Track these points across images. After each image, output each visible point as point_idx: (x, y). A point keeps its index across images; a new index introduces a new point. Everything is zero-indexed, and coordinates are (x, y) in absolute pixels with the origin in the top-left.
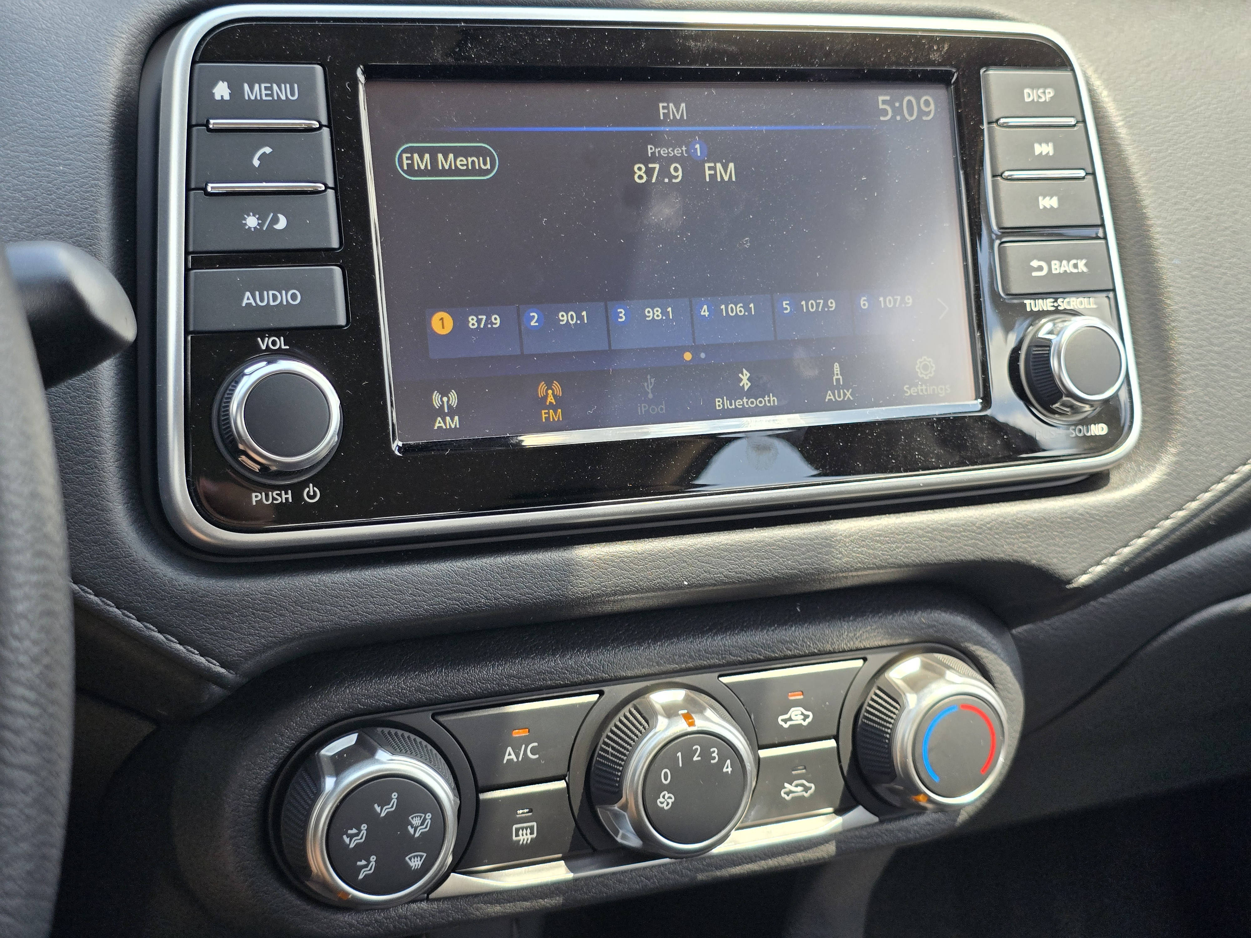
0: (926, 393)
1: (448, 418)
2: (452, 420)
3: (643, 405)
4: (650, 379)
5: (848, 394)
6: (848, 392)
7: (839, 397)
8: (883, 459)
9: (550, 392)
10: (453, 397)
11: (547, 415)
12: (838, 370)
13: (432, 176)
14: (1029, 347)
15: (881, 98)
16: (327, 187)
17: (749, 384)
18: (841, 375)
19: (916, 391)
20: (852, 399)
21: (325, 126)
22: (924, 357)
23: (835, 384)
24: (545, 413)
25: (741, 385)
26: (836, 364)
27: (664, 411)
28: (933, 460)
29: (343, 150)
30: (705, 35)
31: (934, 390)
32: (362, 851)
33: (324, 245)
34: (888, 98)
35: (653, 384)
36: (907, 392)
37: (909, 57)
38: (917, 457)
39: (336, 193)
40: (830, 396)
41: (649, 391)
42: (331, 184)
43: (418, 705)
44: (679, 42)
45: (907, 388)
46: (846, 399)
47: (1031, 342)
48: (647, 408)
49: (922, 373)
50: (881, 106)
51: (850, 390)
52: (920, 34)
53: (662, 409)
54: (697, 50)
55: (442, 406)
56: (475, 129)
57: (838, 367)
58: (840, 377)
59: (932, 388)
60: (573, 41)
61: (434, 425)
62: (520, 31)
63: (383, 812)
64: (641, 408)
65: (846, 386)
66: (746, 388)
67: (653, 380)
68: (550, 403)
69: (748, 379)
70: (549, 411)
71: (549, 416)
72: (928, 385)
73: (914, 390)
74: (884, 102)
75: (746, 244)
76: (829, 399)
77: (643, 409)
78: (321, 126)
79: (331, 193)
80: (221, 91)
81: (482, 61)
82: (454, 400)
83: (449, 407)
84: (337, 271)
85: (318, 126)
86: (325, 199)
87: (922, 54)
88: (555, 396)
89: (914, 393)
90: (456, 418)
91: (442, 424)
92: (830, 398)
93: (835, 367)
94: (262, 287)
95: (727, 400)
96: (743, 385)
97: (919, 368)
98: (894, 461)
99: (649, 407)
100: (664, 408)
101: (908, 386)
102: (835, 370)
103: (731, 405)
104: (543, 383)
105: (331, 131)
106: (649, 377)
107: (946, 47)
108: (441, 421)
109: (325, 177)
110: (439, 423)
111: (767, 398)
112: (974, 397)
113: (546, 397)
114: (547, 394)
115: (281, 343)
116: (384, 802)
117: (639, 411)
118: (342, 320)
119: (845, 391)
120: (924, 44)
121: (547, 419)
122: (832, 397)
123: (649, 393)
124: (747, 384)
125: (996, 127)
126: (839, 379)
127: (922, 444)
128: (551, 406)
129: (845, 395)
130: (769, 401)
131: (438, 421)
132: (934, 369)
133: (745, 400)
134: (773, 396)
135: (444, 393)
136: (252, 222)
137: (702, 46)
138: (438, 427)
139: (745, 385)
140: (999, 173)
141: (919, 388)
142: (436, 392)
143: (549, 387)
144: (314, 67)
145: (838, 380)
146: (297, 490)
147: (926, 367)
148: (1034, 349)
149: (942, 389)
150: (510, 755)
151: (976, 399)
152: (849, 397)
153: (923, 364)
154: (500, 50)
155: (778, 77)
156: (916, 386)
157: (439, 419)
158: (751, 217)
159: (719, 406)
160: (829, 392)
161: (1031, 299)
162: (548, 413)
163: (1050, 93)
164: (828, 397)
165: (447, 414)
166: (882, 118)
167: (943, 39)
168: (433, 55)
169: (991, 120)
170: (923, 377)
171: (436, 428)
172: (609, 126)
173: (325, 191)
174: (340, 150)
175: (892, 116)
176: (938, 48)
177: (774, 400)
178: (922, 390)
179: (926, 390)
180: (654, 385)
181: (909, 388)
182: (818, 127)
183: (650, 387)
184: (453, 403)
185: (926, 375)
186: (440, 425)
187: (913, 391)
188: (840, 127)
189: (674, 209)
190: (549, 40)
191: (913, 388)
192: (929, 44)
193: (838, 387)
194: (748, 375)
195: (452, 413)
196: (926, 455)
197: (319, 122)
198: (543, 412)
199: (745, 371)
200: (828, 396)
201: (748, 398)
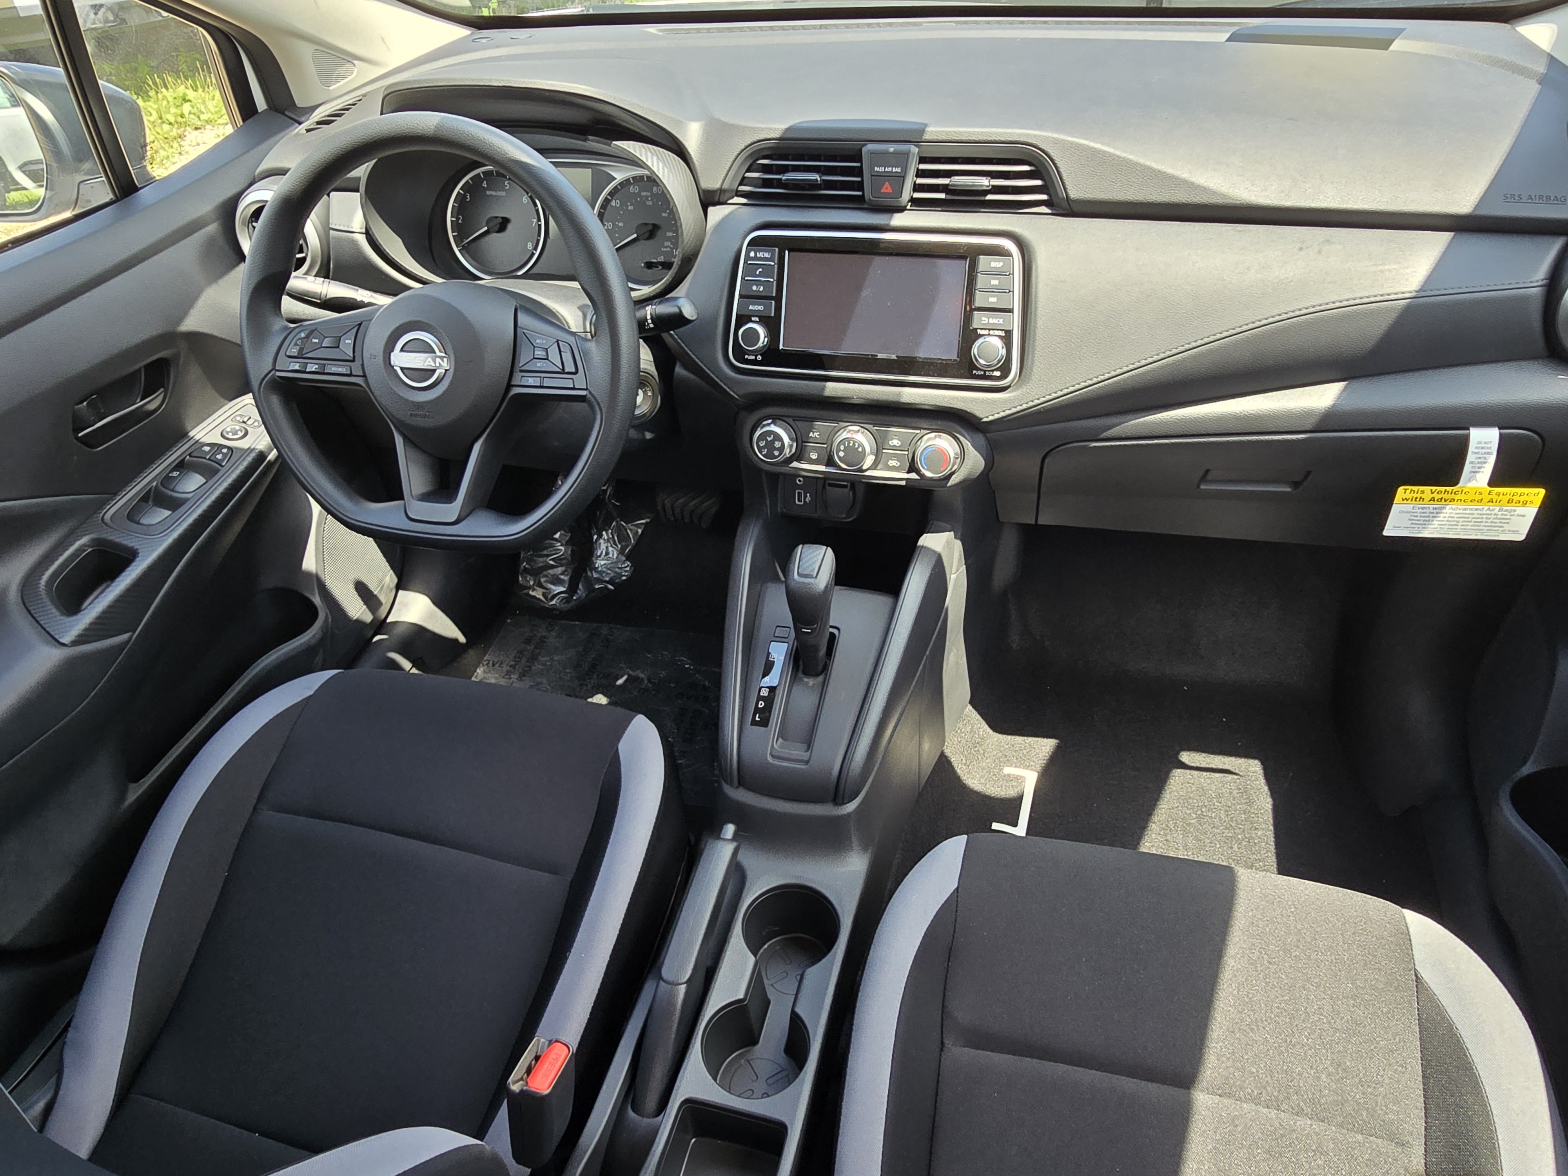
32: (764, 447)
33: (770, 295)
39: (776, 282)
43: (788, 417)
63: (769, 439)
78: (775, 265)
80: (752, 254)
84: (773, 302)
86: (773, 284)
91: (793, 346)
94: (754, 304)
105: (777, 266)
109: (774, 278)
115: (757, 319)
116: (770, 437)
118: (773, 315)
125: (980, 274)
136: (754, 288)
140: (979, 289)
144: (776, 248)
146: (756, 356)
150: (811, 434)
157: (792, 344)
163: (1001, 264)
165: (795, 344)
171: (791, 346)
173: (774, 281)
174: (779, 271)
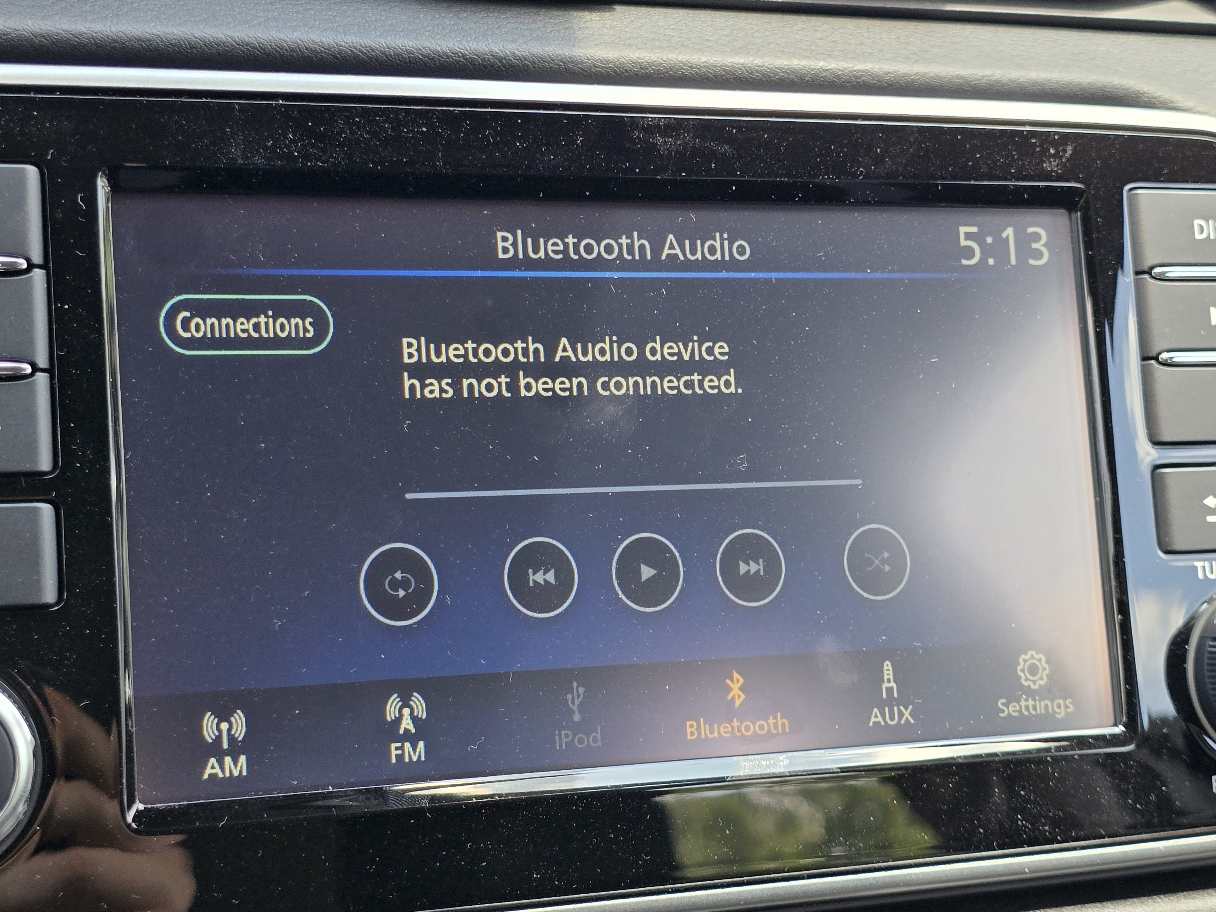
0: (1034, 713)
1: (228, 760)
2: (235, 762)
3: (563, 733)
4: (577, 687)
5: (907, 714)
6: (906, 709)
7: (892, 719)
8: (964, 828)
9: (406, 711)
10: (239, 721)
11: (400, 752)
12: (891, 672)
13: (221, 349)
14: (1202, 639)
15: (963, 230)
16: (35, 369)
17: (743, 696)
18: (894, 682)
19: (1018, 708)
20: (912, 721)
21: (39, 266)
22: (1030, 653)
23: (885, 696)
24: (397, 749)
25: (729, 697)
26: (887, 662)
27: (599, 743)
28: (1047, 828)
29: (66, 307)
30: (681, 126)
31: (1046, 707)
33: (25, 467)
34: (974, 229)
35: (582, 696)
36: (1003, 711)
37: (1010, 165)
38: (1020, 822)
39: (52, 378)
40: (876, 717)
41: (575, 708)
42: (42, 361)
44: (638, 137)
45: (1003, 704)
46: (903, 722)
47: (1205, 629)
48: (571, 737)
49: (1027, 679)
50: (963, 243)
51: (910, 707)
52: (1028, 128)
53: (595, 740)
54: (668, 150)
55: (219, 738)
56: (295, 272)
57: (890, 667)
58: (893, 684)
59: (1043, 704)
60: (463, 132)
61: (202, 773)
62: (377, 115)
64: (560, 739)
65: (903, 701)
66: (738, 703)
67: (581, 690)
68: (406, 730)
69: (739, 689)
70: (403, 745)
71: (403, 755)
72: (1037, 698)
73: (1015, 706)
74: (968, 236)
75: (742, 464)
76: (874, 723)
77: (564, 740)
78: (31, 266)
79: (42, 379)
81: (311, 162)
82: (239, 729)
83: (232, 739)
85: (25, 266)
86: (32, 392)
87: (1030, 163)
88: (415, 719)
89: (1014, 711)
90: (243, 759)
91: (217, 770)
92: (876, 720)
93: (885, 668)
95: (705, 724)
96: (733, 698)
97: (1023, 671)
98: (981, 831)
99: (574, 737)
100: (599, 738)
101: (1004, 701)
102: (886, 672)
103: (712, 732)
104: (396, 695)
105: (48, 275)
106: (575, 684)
107: (1069, 150)
108: (216, 765)
109: (33, 352)
110: (212, 768)
111: (771, 721)
112: (1112, 721)
113: (398, 720)
114: (401, 715)
117: (558, 743)
118: (49, 595)
119: (902, 708)
120: (1034, 145)
121: (400, 757)
122: (880, 719)
123: (573, 712)
124: (739, 696)
125: (1149, 280)
126: (892, 688)
127: (1028, 801)
128: (407, 737)
129: (901, 715)
130: (776, 726)
131: (210, 765)
132: (1047, 672)
133: (736, 723)
134: (782, 718)
135: (224, 716)
137: (675, 143)
138: (210, 775)
139: (737, 697)
140: (1154, 354)
141: (1023, 703)
142: (209, 713)
143: (406, 703)
144: (23, 169)
145: (890, 690)
147: (1033, 670)
148: (1211, 643)
149: (1059, 706)
151: (1116, 725)
152: (907, 719)
153: (1028, 663)
154: (341, 145)
155: (798, 194)
156: (1018, 701)
157: (213, 760)
158: (750, 420)
159: (692, 734)
160: (876, 710)
161: (1204, 560)
162: (402, 748)
164: (873, 719)
165: (227, 753)
166: (965, 262)
167: (1065, 138)
168: (229, 152)
169: (1140, 269)
170: (1029, 686)
171: (206, 776)
172: (520, 270)
173: (32, 375)
174: (62, 306)
175: (981, 259)
176: (1057, 152)
177: (783, 724)
178: (1027, 707)
179: (1035, 708)
180: (584, 697)
181: (1007, 705)
182: (860, 276)
183: (577, 702)
184: (238, 732)
185: (1034, 682)
186: (213, 771)
187: (1013, 709)
188: (897, 276)
189: (624, 406)
190: (424, 129)
191: (1011, 705)
192: (1041, 145)
193: (890, 702)
194: (742, 681)
195: (235, 750)
196: (1034, 820)
197: (28, 260)
198: (393, 746)
199: (736, 675)
200: (873, 717)
201: (741, 721)
